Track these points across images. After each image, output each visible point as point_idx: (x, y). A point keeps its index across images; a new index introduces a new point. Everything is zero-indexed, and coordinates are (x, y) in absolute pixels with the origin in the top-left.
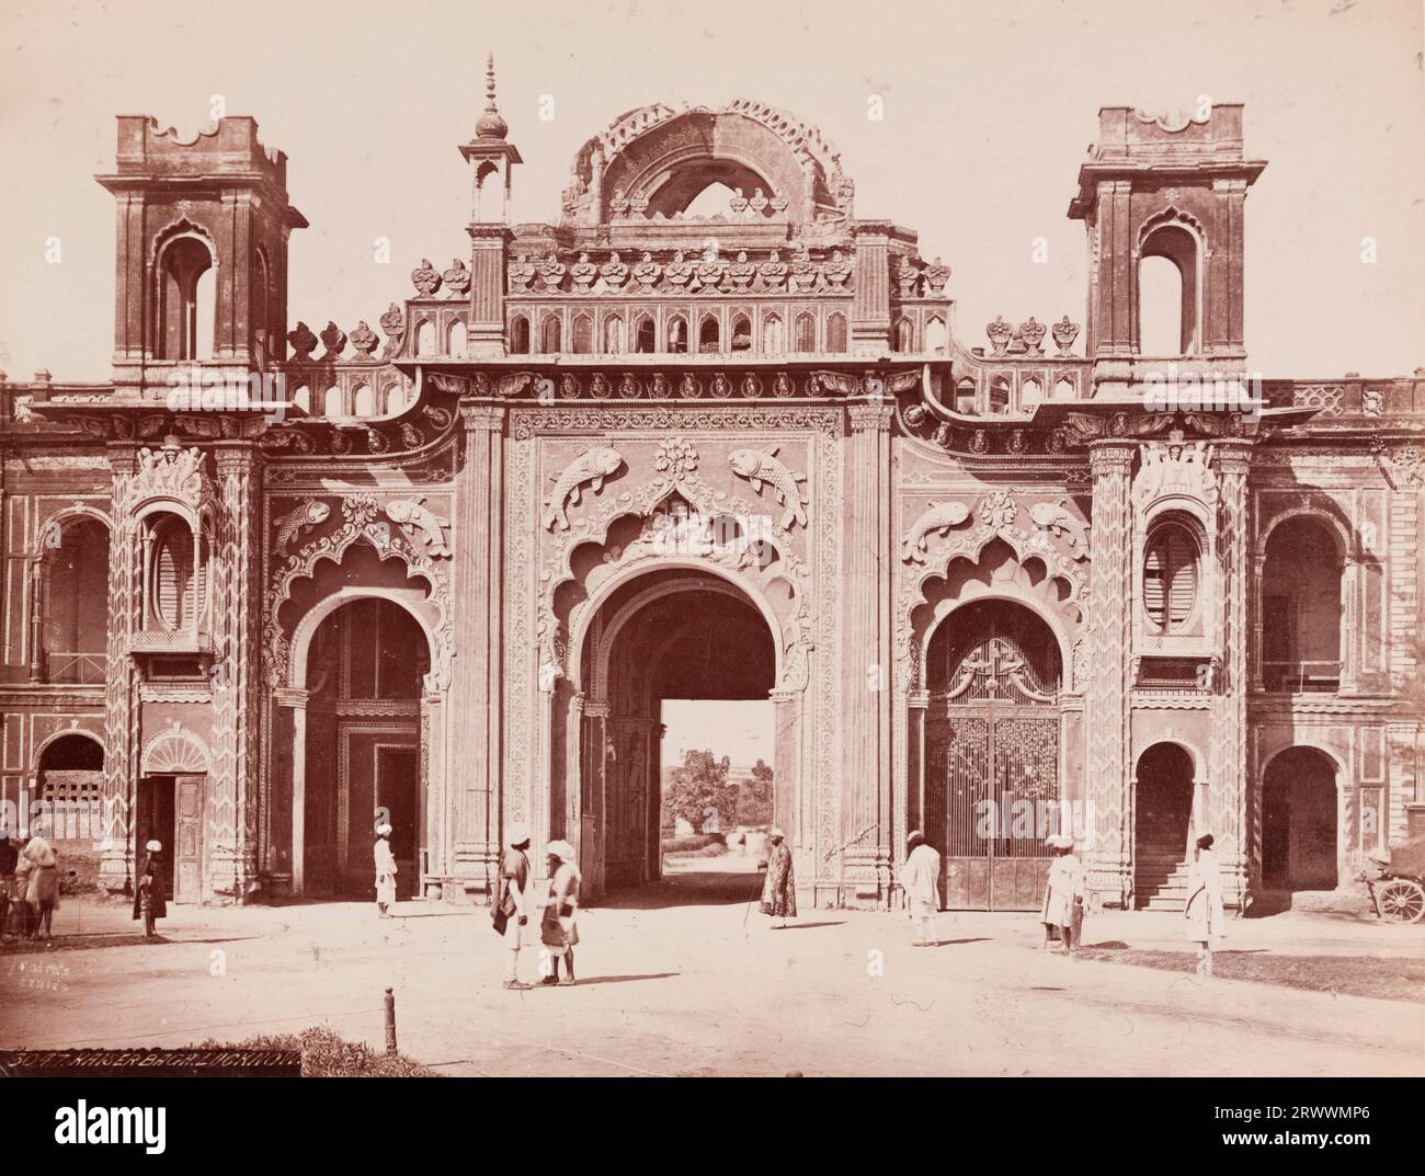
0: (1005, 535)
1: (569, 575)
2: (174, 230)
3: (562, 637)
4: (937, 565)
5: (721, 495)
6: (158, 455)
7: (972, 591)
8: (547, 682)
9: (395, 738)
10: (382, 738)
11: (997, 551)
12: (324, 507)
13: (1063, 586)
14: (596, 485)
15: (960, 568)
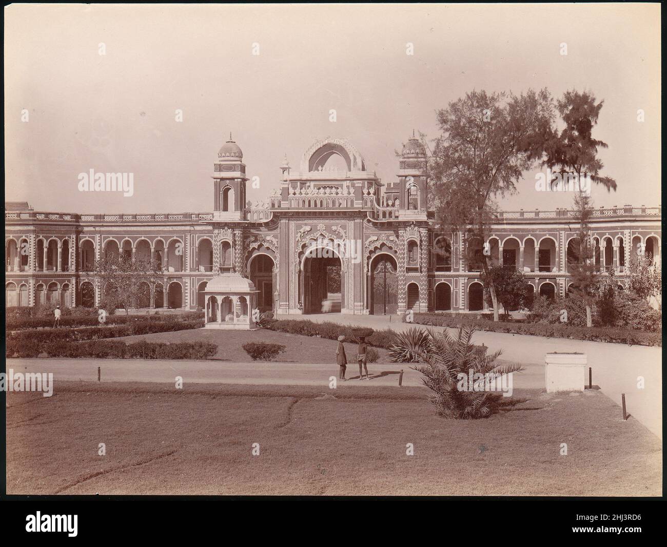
0: (385, 242)
1: (301, 250)
2: (226, 186)
3: (300, 262)
4: (372, 248)
5: (330, 235)
6: (224, 230)
7: (378, 253)
8: (297, 270)
9: (267, 280)
10: (264, 280)
11: (383, 245)
12: (254, 237)
13: (396, 252)
14: (306, 233)
15: (376, 248)
